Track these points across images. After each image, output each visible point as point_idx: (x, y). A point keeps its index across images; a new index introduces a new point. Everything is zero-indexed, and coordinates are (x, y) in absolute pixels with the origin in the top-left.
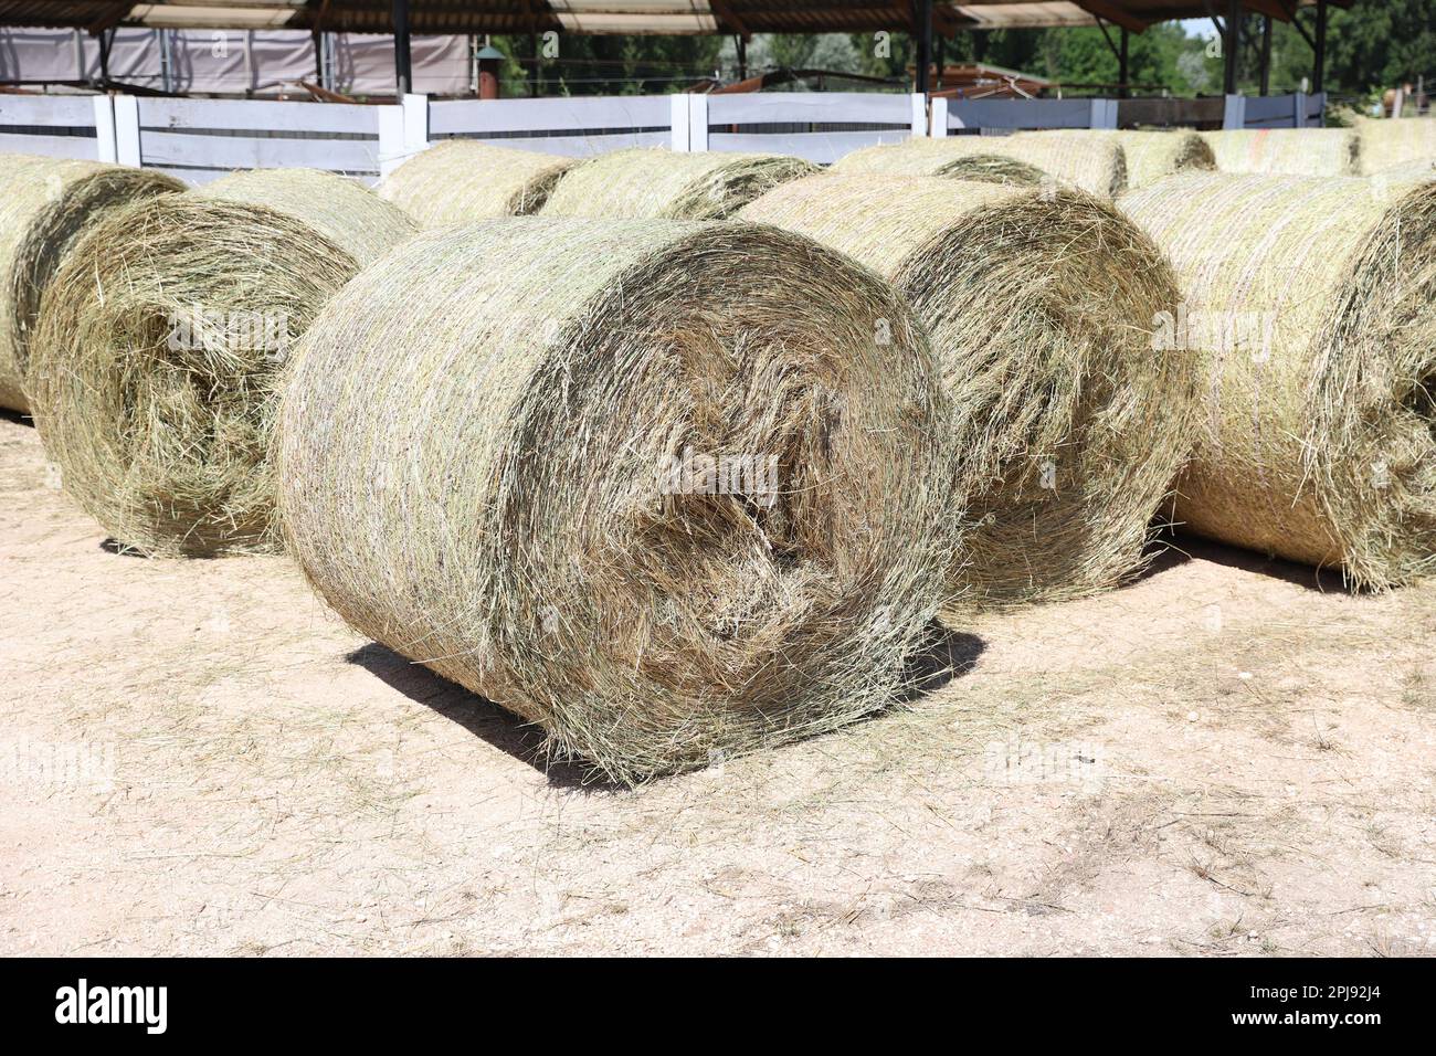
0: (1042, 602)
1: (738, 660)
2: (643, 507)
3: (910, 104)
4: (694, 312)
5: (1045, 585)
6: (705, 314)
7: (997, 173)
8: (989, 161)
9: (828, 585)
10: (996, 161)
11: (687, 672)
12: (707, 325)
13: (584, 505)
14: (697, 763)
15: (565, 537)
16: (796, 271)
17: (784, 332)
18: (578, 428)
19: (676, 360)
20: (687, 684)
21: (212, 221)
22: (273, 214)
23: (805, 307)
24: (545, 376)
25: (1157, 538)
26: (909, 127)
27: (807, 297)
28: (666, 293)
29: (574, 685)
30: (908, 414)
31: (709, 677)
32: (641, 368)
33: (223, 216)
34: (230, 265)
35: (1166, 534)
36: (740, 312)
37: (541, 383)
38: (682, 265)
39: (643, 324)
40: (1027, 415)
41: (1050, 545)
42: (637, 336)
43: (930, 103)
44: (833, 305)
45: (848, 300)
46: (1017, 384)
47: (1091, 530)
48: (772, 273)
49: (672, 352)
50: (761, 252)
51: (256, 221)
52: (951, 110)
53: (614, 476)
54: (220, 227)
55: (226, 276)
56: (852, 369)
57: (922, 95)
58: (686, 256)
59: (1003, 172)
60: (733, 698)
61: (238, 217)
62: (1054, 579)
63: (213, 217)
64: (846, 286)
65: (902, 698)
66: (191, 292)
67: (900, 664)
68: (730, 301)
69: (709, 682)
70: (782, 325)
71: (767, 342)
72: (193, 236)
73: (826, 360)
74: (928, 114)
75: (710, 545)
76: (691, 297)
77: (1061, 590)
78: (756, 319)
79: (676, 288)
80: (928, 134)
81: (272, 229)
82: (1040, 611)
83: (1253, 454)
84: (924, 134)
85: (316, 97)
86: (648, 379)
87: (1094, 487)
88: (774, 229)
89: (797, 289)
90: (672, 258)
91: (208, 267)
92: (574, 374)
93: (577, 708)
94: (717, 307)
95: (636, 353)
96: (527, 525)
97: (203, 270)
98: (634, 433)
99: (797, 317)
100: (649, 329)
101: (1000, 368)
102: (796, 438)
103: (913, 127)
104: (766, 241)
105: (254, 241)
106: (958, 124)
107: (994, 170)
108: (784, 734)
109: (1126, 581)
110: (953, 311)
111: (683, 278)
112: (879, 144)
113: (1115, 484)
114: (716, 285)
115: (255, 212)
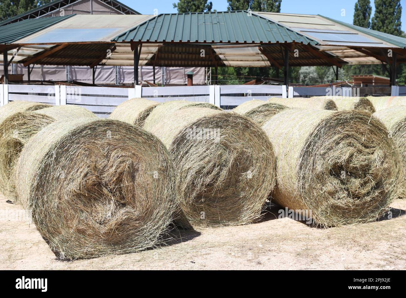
0: (228, 225)
1: (104, 229)
2: (74, 189)
3: (282, 88)
4: (93, 141)
5: (229, 221)
6: (96, 142)
7: (275, 108)
8: (273, 105)
9: (134, 213)
10: (275, 105)
11: (90, 232)
12: (97, 144)
13: (59, 187)
14: (93, 256)
15: (54, 195)
16: (124, 132)
17: (121, 147)
18: (58, 168)
19: (87, 152)
20: (89, 235)
21: (32, 118)
22: (47, 116)
23: (127, 140)
24: (49, 155)
25: (265, 210)
26: (281, 95)
27: (128, 138)
28: (84, 136)
29: (56, 233)
30: (160, 169)
31: (96, 234)
32: (77, 154)
33: (35, 117)
34: (35, 129)
35: (268, 209)
36: (107, 141)
37: (47, 157)
38: (89, 129)
39: (78, 143)
40: (214, 173)
41: (230, 210)
42: (76, 146)
43: (288, 88)
44: (136, 140)
45: (140, 139)
46: (211, 164)
47: (243, 206)
48: (117, 132)
49: (86, 150)
50: (113, 127)
51: (43, 118)
52: (294, 90)
53: (68, 181)
54: (34, 119)
55: (34, 132)
56: (143, 157)
57: (285, 86)
58: (90, 127)
59: (277, 108)
60: (104, 240)
61: (38, 117)
62: (232, 219)
63: (32, 117)
64: (140, 136)
65: (158, 245)
66: (26, 135)
67: (158, 235)
68: (104, 139)
69: (96, 235)
70: (120, 145)
71: (116, 149)
72: (27, 121)
73: (134, 154)
74: (287, 91)
75: (97, 200)
76: (92, 137)
77: (234, 222)
78: (112, 143)
79: (88, 135)
80: (287, 97)
81: (46, 120)
82: (226, 228)
83: (288, 186)
84: (286, 97)
85: (149, 85)
86: (79, 157)
87: (242, 194)
88: (117, 121)
89: (125, 136)
90: (86, 127)
91: (30, 129)
92: (57, 154)
93: (57, 238)
94: (100, 140)
95: (75, 150)
96: (42, 191)
97: (29, 130)
98: (74, 170)
99: (125, 143)
100: (79, 145)
101: (207, 159)
102: (121, 174)
103: (283, 95)
104: (114, 124)
105: (42, 123)
106: (297, 94)
107: (275, 107)
108: (122, 251)
109: (255, 221)
110: (196, 144)
111: (89, 132)
112: (254, 100)
113: (250, 194)
114: (100, 134)
115: (43, 116)
